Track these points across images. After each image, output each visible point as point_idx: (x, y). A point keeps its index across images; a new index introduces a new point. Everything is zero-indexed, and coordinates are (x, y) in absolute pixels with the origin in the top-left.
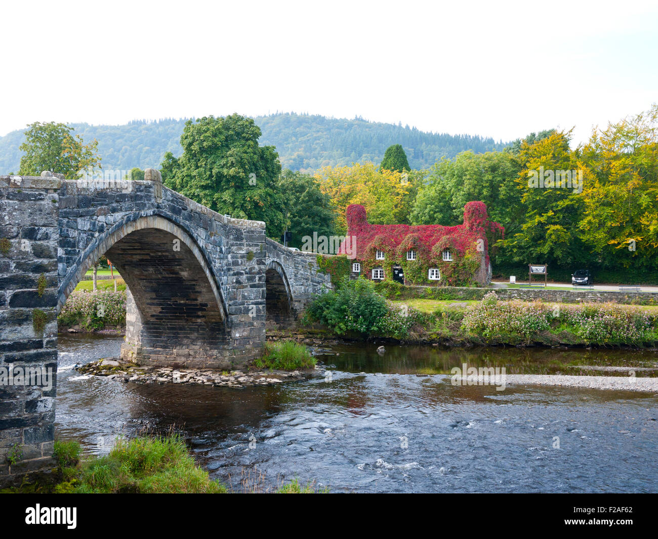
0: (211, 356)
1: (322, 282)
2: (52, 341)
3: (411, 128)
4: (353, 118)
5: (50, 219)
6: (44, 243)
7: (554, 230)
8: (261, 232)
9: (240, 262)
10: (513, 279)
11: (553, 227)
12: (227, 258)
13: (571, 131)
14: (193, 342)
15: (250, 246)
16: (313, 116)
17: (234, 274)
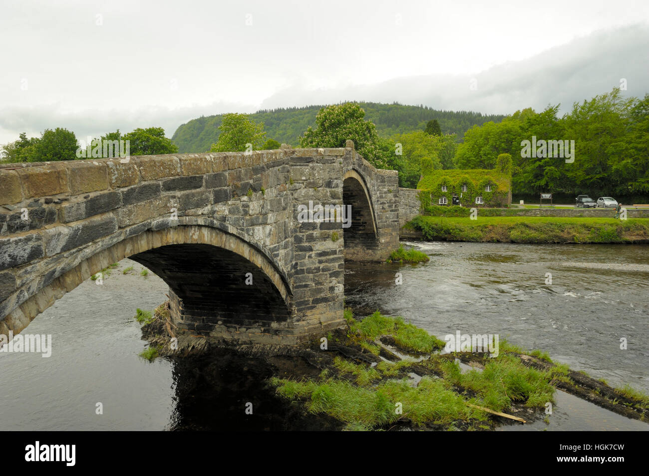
0: (368, 254)
1: (415, 207)
2: (341, 250)
3: (429, 109)
4: (392, 103)
5: (338, 175)
6: (336, 189)
7: (549, 170)
8: (396, 177)
9: (384, 196)
10: (522, 202)
11: (548, 168)
12: (377, 193)
13: (557, 107)
14: (356, 245)
15: (389, 186)
16: (367, 103)
17: (381, 204)
